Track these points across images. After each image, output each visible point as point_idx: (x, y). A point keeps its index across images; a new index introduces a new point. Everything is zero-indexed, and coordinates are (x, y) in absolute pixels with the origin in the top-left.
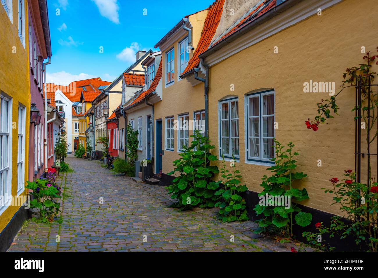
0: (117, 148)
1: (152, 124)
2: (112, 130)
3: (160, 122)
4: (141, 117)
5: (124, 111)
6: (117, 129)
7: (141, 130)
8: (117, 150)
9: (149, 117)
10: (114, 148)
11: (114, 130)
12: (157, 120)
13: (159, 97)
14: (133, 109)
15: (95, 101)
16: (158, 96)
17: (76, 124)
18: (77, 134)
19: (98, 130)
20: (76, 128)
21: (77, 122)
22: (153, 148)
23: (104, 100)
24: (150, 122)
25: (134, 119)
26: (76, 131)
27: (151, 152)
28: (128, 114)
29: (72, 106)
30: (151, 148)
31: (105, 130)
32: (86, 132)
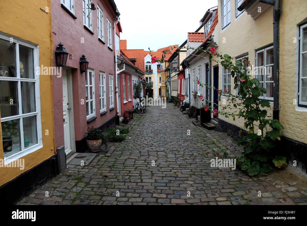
0: (184, 94)
1: (209, 72)
2: (181, 80)
3: (216, 69)
4: (201, 66)
5: (188, 63)
6: (184, 79)
7: (200, 78)
8: (184, 95)
9: (207, 65)
10: (182, 94)
11: (182, 79)
12: (213, 66)
13: (216, 43)
14: (194, 60)
15: (170, 59)
16: (214, 42)
17: (160, 78)
18: (160, 85)
19: (173, 80)
20: (160, 80)
21: (160, 76)
22: (211, 94)
23: (176, 58)
24: (208, 70)
25: (195, 69)
26: (160, 82)
27: (209, 97)
28: (191, 65)
29: (158, 65)
30: (209, 94)
31: (177, 80)
32: (166, 83)
